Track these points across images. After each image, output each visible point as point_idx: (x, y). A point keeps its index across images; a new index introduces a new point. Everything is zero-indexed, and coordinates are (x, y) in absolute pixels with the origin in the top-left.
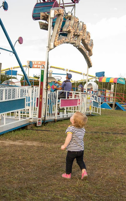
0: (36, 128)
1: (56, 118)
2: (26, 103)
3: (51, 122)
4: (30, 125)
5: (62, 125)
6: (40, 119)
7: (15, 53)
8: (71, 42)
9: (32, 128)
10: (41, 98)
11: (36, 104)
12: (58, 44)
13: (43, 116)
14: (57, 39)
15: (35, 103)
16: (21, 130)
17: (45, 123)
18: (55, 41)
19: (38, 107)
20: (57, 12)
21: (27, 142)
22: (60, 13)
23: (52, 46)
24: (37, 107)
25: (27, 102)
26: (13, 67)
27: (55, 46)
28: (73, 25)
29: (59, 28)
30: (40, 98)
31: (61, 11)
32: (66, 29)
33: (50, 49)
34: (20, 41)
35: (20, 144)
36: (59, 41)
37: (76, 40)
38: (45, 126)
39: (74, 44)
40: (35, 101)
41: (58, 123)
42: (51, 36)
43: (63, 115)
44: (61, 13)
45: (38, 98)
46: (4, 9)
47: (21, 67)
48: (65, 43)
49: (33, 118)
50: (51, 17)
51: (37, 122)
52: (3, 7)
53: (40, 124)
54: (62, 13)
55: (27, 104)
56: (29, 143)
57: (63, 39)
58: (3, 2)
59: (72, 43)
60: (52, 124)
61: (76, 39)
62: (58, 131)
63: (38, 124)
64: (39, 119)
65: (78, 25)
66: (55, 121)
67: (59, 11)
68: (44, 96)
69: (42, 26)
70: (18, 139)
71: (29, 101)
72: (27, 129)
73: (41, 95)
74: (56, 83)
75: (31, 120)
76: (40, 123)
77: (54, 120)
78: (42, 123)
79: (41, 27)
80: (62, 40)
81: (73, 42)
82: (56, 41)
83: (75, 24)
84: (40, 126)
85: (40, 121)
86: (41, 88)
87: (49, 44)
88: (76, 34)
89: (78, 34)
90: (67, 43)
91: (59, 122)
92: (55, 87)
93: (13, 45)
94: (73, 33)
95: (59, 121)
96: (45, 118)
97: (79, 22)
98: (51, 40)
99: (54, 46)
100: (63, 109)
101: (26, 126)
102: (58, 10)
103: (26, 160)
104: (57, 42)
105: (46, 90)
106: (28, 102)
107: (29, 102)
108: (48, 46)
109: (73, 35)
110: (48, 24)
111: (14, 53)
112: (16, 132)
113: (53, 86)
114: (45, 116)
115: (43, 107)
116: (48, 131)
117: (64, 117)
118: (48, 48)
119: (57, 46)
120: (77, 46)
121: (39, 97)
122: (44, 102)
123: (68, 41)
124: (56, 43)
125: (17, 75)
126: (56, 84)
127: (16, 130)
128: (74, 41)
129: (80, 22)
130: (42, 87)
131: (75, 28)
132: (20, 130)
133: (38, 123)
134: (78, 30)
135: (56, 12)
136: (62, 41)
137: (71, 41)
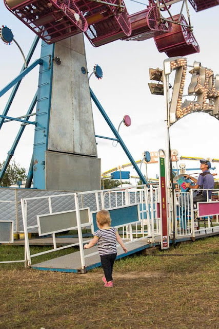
0: (161, 253)
1: (194, 234)
2: (139, 212)
3: (185, 243)
4: (149, 248)
5: (204, 245)
6: (166, 237)
7: (120, 141)
8: (204, 109)
9: (153, 252)
10: (164, 203)
11: (156, 213)
12: (182, 113)
13: (170, 232)
14: (179, 107)
15: (154, 212)
16: (135, 256)
17: (174, 244)
18: (177, 110)
19: (161, 218)
20: (175, 64)
21: (145, 273)
22: (179, 65)
23: (173, 119)
24: (159, 218)
25: (141, 210)
26: (121, 166)
27: (178, 118)
28: (205, 82)
29: (180, 88)
30: (162, 203)
31: (182, 62)
32: (194, 89)
33: (171, 124)
34: (126, 121)
35: (133, 277)
36: (184, 110)
37: (212, 106)
38: (175, 248)
39: (211, 112)
40: (154, 209)
41: (197, 243)
42: (170, 103)
43: (206, 229)
44: (181, 65)
45: (158, 204)
46: (97, 77)
47: (133, 163)
48: (194, 111)
49: (153, 236)
50: (166, 73)
51: (162, 243)
52: (95, 73)
53: (167, 246)
54: (184, 64)
55: (141, 214)
56: (147, 275)
57: (191, 106)
58: (95, 67)
59: (207, 111)
60: (188, 245)
61: (212, 103)
62: (196, 255)
63: (164, 246)
64: (164, 237)
65: (213, 80)
66: (191, 240)
67: (179, 62)
68: (169, 200)
69: (154, 88)
70: (129, 271)
71: (145, 209)
72: (145, 255)
73: (163, 199)
74: (188, 178)
75: (151, 240)
76: (167, 243)
77: (191, 238)
78: (170, 244)
79: (152, 92)
80: (188, 107)
81: (208, 109)
82: (179, 109)
83: (208, 79)
84: (166, 250)
85: (166, 240)
86: (163, 186)
87: (168, 116)
88: (211, 95)
89: (216, 95)
90: (199, 111)
91: (199, 241)
92: (187, 185)
93: (117, 129)
94: (207, 95)
95: (199, 239)
96: (174, 235)
97: (214, 76)
98: (170, 108)
99: (176, 117)
100: (205, 220)
101: (143, 250)
102: (176, 61)
103: (139, 298)
104: (181, 110)
105: (171, 190)
106: (143, 211)
107: (145, 211)
108: (166, 119)
109: (206, 97)
110: (162, 85)
111: (118, 142)
112: (128, 261)
113: (184, 184)
114: (174, 233)
115: (170, 217)
116: (180, 255)
117: (207, 233)
118: (167, 121)
119: (181, 117)
120: (216, 115)
121: (160, 201)
122: (169, 210)
123: (200, 108)
124: (178, 113)
125: (131, 179)
126: (188, 181)
127: (126, 257)
128: (210, 107)
129: (216, 75)
130: (165, 185)
131: (208, 86)
132: (133, 257)
133: (164, 244)
134: (215, 89)
135: (173, 64)
136: (189, 109)
137: (205, 107)
